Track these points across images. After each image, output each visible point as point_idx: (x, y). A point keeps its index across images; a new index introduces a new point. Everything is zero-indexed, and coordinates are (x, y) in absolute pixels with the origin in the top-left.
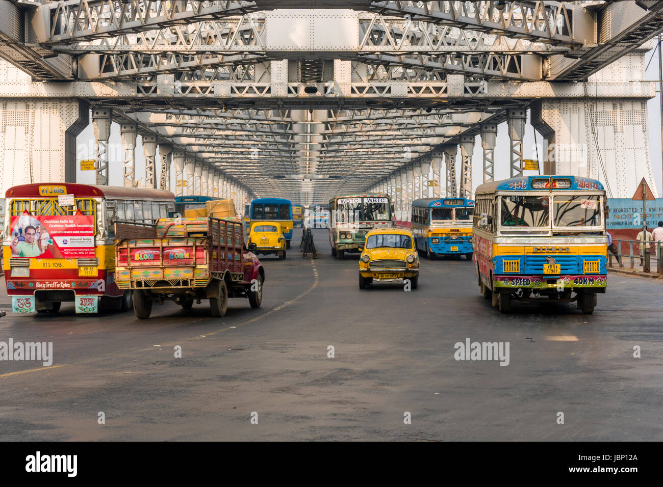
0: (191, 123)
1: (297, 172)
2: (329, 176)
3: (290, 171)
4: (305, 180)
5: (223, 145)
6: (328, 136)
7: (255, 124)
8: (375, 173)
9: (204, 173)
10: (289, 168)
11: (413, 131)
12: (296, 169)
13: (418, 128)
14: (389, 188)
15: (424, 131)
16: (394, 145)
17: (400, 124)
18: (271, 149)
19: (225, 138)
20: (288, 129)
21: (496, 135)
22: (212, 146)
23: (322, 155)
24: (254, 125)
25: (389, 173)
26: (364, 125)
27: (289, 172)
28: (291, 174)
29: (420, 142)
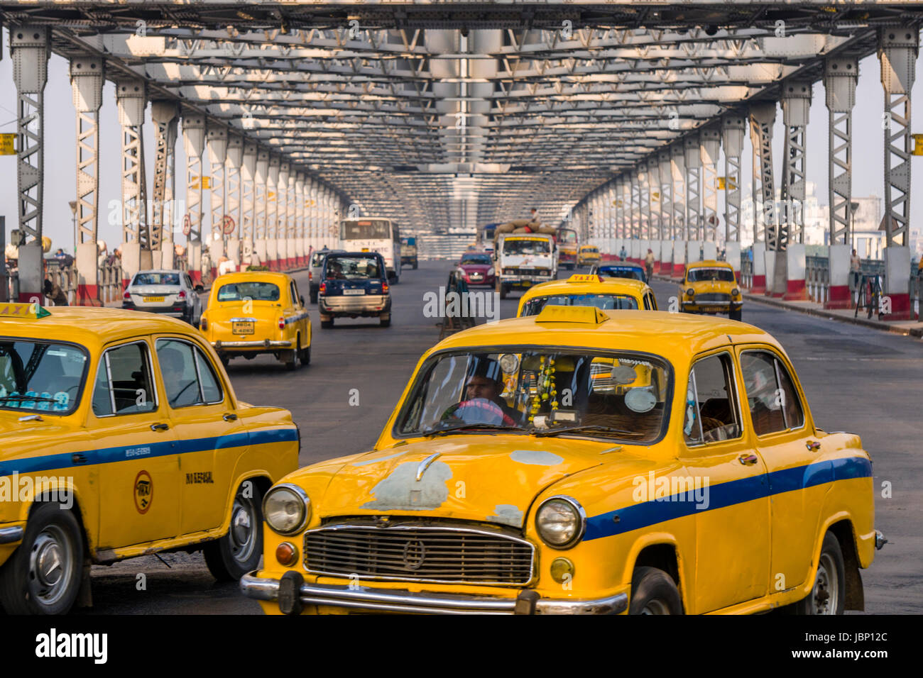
0: (217, 58)
1: (441, 158)
2: (508, 166)
3: (427, 157)
4: (459, 175)
5: (286, 103)
6: (505, 84)
7: (351, 58)
8: (605, 162)
9: (248, 159)
10: (424, 151)
11: (682, 73)
12: (440, 152)
13: (691, 67)
14: (635, 192)
15: (706, 73)
16: (642, 103)
17: (655, 60)
18: (386, 111)
19: (289, 87)
20: (420, 68)
21: (856, 81)
22: (262, 105)
23: (491, 124)
24: (349, 61)
25: (636, 160)
26: (579, 61)
27: (424, 160)
28: (429, 163)
29: (697, 97)
